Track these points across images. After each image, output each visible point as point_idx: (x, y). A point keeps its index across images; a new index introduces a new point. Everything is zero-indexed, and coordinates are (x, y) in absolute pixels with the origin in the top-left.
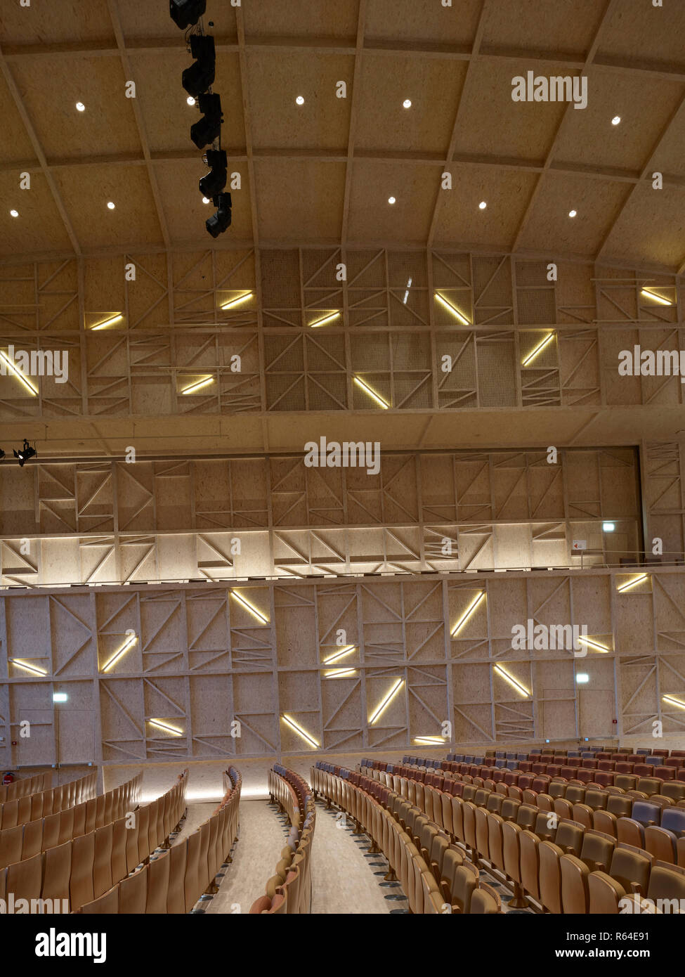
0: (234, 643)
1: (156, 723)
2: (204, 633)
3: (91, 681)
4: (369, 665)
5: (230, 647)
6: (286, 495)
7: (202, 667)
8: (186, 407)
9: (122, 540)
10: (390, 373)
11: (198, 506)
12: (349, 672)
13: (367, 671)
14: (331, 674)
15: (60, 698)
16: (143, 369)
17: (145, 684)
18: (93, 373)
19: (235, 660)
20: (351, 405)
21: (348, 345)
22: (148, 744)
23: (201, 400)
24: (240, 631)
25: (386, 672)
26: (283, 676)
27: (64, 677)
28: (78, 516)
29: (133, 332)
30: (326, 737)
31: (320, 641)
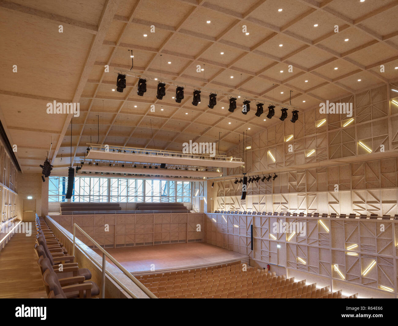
0: (319, 238)
1: (300, 259)
2: (312, 233)
3: (284, 243)
4: (362, 253)
5: (318, 239)
6: (357, 177)
7: (311, 244)
8: (308, 161)
9: (308, 194)
10: (372, 138)
11: (329, 182)
12: (355, 254)
13: (362, 255)
14: (349, 254)
15: (279, 246)
16: (298, 151)
17: (297, 247)
18: (286, 154)
19: (320, 243)
20: (357, 153)
21: (356, 130)
22: (297, 265)
23: (312, 158)
24: (321, 234)
25: (369, 257)
26: (333, 252)
27: (279, 241)
28: (297, 187)
29: (295, 140)
30: (347, 276)
31: (345, 240)
